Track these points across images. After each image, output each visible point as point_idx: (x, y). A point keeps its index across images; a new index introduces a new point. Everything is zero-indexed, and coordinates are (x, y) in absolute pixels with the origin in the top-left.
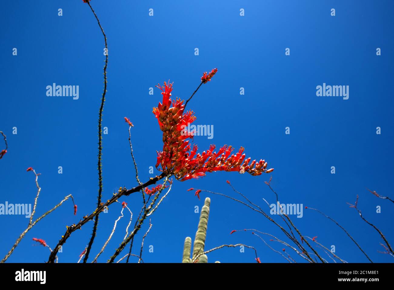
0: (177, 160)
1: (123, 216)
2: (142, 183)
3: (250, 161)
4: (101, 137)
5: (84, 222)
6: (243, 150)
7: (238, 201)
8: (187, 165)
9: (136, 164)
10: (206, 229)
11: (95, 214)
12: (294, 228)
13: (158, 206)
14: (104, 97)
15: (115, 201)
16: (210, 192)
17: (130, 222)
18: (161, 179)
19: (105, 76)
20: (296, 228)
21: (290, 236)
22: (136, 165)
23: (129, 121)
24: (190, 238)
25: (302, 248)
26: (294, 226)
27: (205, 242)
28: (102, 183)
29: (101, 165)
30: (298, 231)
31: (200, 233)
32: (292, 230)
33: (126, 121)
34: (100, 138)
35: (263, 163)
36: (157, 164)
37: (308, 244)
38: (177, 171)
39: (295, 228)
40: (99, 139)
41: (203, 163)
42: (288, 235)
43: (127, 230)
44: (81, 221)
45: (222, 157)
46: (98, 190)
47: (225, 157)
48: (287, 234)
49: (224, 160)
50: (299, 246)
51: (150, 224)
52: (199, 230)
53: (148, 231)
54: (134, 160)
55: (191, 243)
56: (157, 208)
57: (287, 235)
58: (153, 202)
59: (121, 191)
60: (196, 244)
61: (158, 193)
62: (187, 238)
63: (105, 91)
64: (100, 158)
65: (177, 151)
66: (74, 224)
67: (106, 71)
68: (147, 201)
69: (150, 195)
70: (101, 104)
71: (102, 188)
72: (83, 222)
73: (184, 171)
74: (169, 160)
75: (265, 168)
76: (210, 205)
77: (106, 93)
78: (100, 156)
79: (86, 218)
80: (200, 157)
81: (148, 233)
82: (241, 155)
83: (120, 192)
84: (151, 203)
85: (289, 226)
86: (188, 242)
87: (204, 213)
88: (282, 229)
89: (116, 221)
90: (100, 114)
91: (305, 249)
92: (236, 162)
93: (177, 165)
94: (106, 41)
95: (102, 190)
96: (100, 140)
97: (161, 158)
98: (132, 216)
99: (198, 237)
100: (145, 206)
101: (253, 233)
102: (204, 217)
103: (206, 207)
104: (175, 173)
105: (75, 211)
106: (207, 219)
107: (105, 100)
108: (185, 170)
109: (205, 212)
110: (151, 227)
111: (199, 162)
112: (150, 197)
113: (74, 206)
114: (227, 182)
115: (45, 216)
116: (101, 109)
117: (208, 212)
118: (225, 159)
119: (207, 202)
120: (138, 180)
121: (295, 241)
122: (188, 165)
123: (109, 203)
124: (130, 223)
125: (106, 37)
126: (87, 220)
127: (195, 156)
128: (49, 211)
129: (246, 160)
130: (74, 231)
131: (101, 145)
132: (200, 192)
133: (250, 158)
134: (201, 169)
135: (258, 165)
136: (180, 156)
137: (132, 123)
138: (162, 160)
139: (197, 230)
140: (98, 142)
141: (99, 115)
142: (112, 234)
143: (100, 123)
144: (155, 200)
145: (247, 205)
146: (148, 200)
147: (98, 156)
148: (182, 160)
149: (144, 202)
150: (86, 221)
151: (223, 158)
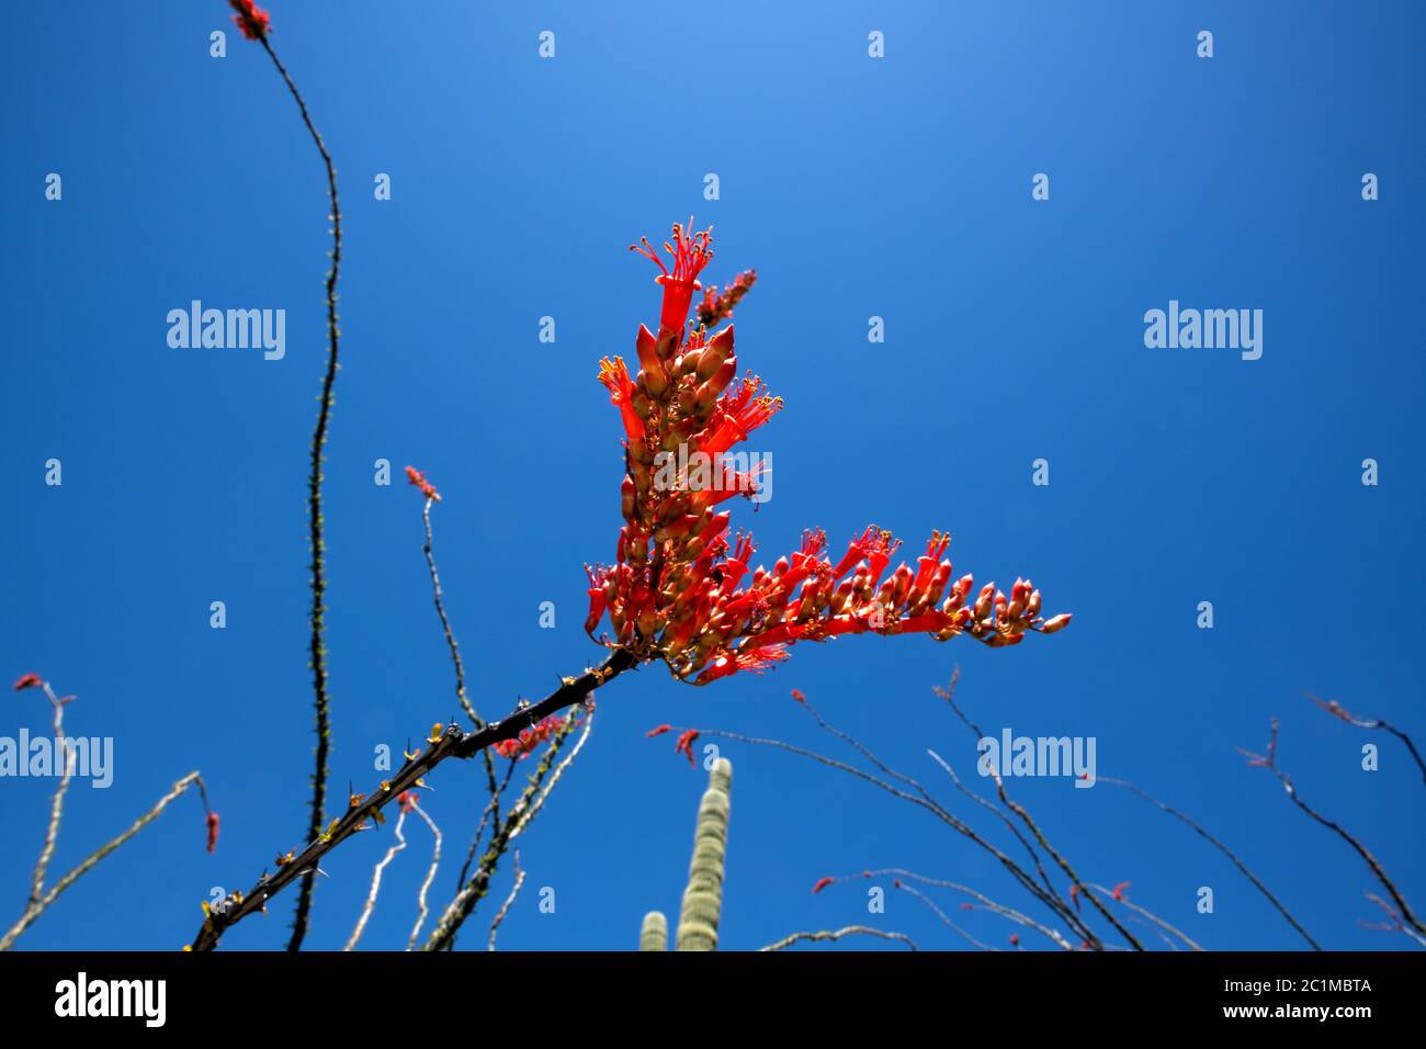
0: (680, 596)
1: (403, 846)
2: (527, 703)
3: (972, 589)
4: (321, 543)
5: (280, 881)
6: (945, 543)
7: (838, 763)
8: (716, 615)
9: (455, 644)
10: (719, 877)
11: (326, 843)
12: (1049, 856)
13: (546, 800)
14: (327, 388)
15: (413, 784)
16: (733, 738)
17: (435, 866)
18: (607, 678)
19: (332, 309)
20: (1058, 856)
21: (1034, 884)
22: (454, 648)
23: (425, 482)
24: (661, 917)
25: (1082, 928)
26: (1050, 848)
27: (719, 926)
28: (329, 722)
29: (323, 652)
30: (1065, 868)
31: (701, 895)
32: (1041, 865)
33: (413, 482)
34: (317, 547)
35: (1027, 594)
36: (592, 620)
37: (1104, 912)
38: (679, 644)
39: (1055, 856)
40: (311, 549)
41: (780, 603)
42: (1027, 883)
43: (422, 899)
44: (268, 878)
45: (857, 578)
46: (315, 749)
47: (869, 578)
48: (1023, 879)
49: (866, 587)
50: (1070, 920)
51: (517, 869)
52: (694, 882)
53: (510, 900)
54: (448, 625)
55: (664, 936)
56: (540, 808)
57: (1023, 883)
58: (534, 784)
59: (438, 739)
60: (685, 937)
61: (551, 750)
62: (650, 916)
63: (332, 367)
64: (316, 625)
65: (683, 553)
66: (237, 894)
67: (334, 293)
68: (503, 782)
69: (515, 759)
70: (318, 416)
71: (331, 741)
72: (276, 883)
73: (706, 641)
74: (646, 595)
75: (1035, 611)
76: (731, 785)
77: (336, 374)
78: (317, 614)
79: (288, 866)
80: (768, 582)
81: (509, 907)
82: (937, 564)
83: (433, 744)
84: (526, 786)
85: (1029, 848)
86: (653, 932)
87: (711, 817)
88: (1004, 861)
89: (379, 868)
90: (316, 455)
91: (1093, 933)
92: (918, 594)
93: (678, 617)
94: (335, 180)
95: (331, 749)
96: (317, 553)
97: (610, 594)
98: (439, 842)
99: (692, 909)
100: (496, 801)
101: (897, 885)
102: (711, 834)
103: (716, 795)
104: (671, 651)
105: (211, 839)
106: (722, 841)
107: (331, 403)
108: (711, 638)
109: (712, 812)
110: (523, 884)
111: (768, 600)
112: (516, 764)
113: (206, 820)
114: (796, 694)
115: (95, 864)
116: (319, 436)
117: (723, 813)
118: (873, 585)
119: (721, 774)
120: (467, 703)
121: (1056, 904)
122: (722, 615)
123: (389, 792)
124: (432, 872)
125: (333, 166)
126: (291, 872)
127: (746, 578)
128: (112, 845)
129: (957, 585)
130: (237, 920)
131: (321, 571)
132: (694, 737)
133: (969, 577)
134: (776, 632)
135: (1004, 602)
136: (694, 579)
137: (434, 487)
138: (615, 598)
139: (685, 883)
140: (310, 561)
141: (312, 460)
142: (363, 920)
143: (315, 489)
144: (541, 776)
145: (873, 778)
146: (508, 778)
147: (312, 616)
148: (698, 597)
149: (493, 788)
150: (287, 875)
151: (862, 583)
